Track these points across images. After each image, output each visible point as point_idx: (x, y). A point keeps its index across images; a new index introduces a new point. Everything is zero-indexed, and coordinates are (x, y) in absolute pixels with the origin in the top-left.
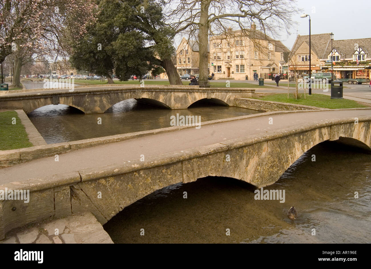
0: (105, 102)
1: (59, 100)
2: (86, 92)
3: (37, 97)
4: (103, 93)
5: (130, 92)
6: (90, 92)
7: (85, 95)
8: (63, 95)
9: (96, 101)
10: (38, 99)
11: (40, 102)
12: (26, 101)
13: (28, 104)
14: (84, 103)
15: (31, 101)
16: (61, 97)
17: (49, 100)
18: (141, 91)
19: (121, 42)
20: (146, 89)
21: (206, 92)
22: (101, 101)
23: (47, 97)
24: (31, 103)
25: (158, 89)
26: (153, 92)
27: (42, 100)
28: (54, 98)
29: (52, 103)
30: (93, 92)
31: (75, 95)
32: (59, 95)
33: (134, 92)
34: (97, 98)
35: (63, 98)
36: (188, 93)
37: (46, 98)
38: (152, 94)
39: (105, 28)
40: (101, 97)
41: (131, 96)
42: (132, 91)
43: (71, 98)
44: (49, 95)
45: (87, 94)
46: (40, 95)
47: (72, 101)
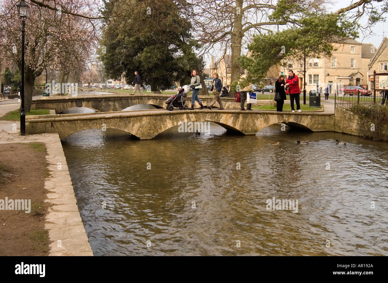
0: (117, 106)
1: (82, 104)
2: (103, 98)
3: (65, 101)
4: (116, 99)
5: (138, 99)
6: (106, 98)
7: (102, 100)
8: (85, 100)
9: (110, 106)
10: (66, 102)
11: (67, 105)
12: (58, 103)
13: (59, 106)
14: (101, 106)
15: (61, 104)
16: (84, 101)
17: (74, 104)
18: (147, 98)
19: (145, 54)
20: (152, 97)
21: (205, 101)
22: (114, 106)
23: (73, 100)
24: (61, 105)
25: (162, 97)
26: (157, 99)
27: (69, 103)
28: (78, 102)
29: (77, 106)
30: (109, 98)
31: (94, 100)
32: (82, 100)
33: (142, 99)
34: (111, 103)
35: (85, 102)
36: (189, 101)
37: (72, 102)
38: (157, 101)
39: (133, 42)
40: (114, 102)
41: (139, 102)
42: (140, 98)
43: (91, 102)
44: (75, 99)
45: (104, 99)
46: (68, 99)
47: (91, 105)
